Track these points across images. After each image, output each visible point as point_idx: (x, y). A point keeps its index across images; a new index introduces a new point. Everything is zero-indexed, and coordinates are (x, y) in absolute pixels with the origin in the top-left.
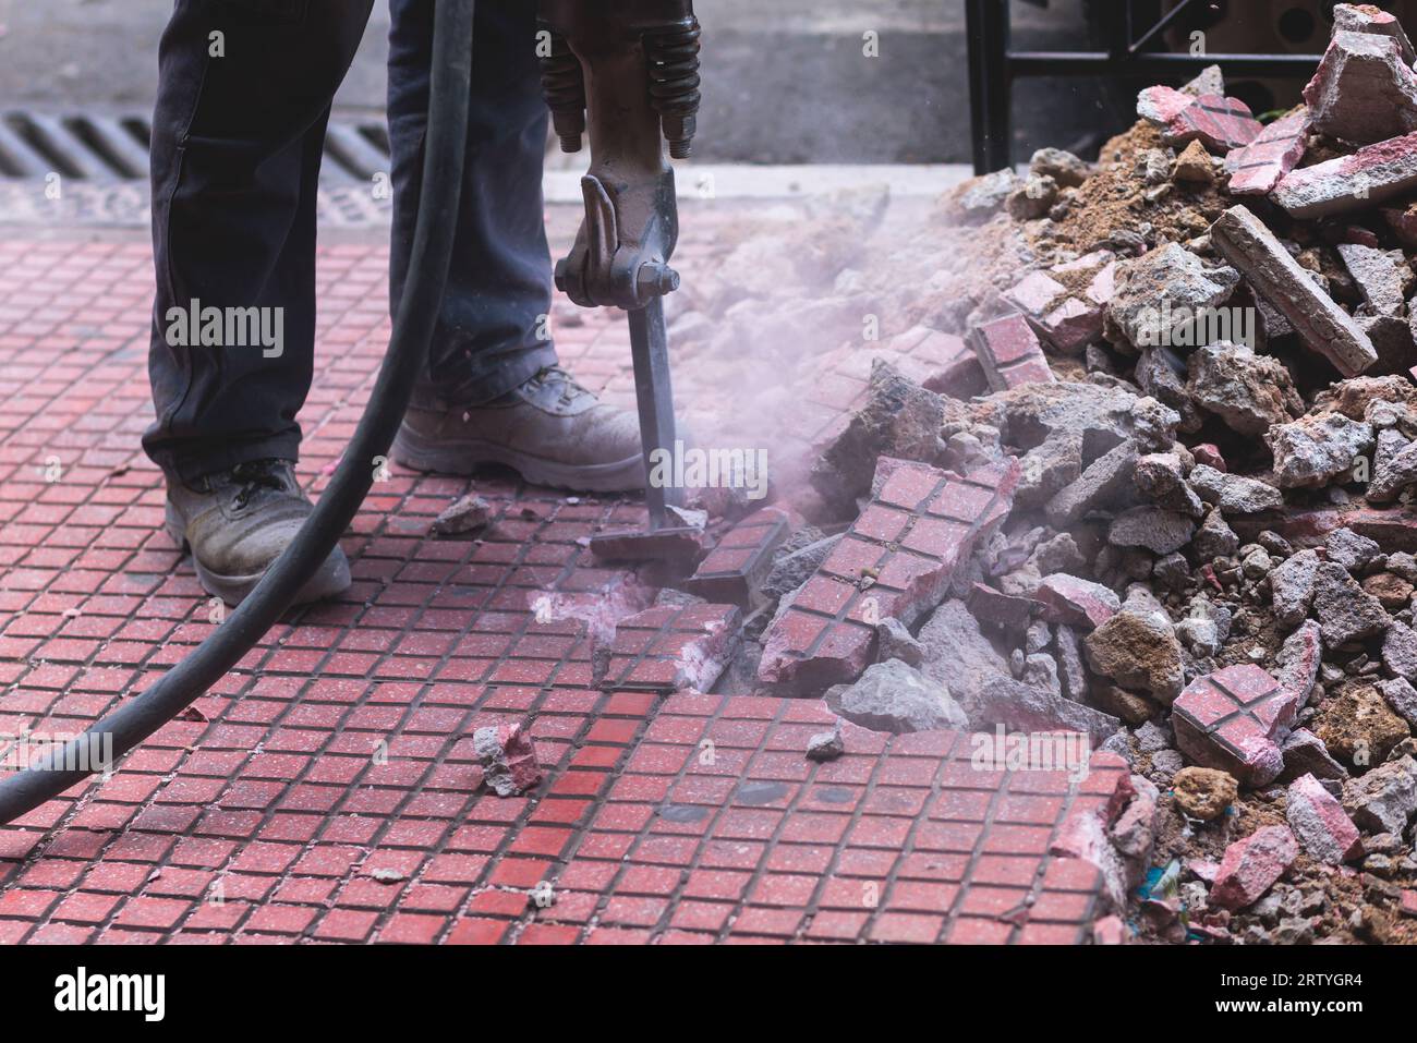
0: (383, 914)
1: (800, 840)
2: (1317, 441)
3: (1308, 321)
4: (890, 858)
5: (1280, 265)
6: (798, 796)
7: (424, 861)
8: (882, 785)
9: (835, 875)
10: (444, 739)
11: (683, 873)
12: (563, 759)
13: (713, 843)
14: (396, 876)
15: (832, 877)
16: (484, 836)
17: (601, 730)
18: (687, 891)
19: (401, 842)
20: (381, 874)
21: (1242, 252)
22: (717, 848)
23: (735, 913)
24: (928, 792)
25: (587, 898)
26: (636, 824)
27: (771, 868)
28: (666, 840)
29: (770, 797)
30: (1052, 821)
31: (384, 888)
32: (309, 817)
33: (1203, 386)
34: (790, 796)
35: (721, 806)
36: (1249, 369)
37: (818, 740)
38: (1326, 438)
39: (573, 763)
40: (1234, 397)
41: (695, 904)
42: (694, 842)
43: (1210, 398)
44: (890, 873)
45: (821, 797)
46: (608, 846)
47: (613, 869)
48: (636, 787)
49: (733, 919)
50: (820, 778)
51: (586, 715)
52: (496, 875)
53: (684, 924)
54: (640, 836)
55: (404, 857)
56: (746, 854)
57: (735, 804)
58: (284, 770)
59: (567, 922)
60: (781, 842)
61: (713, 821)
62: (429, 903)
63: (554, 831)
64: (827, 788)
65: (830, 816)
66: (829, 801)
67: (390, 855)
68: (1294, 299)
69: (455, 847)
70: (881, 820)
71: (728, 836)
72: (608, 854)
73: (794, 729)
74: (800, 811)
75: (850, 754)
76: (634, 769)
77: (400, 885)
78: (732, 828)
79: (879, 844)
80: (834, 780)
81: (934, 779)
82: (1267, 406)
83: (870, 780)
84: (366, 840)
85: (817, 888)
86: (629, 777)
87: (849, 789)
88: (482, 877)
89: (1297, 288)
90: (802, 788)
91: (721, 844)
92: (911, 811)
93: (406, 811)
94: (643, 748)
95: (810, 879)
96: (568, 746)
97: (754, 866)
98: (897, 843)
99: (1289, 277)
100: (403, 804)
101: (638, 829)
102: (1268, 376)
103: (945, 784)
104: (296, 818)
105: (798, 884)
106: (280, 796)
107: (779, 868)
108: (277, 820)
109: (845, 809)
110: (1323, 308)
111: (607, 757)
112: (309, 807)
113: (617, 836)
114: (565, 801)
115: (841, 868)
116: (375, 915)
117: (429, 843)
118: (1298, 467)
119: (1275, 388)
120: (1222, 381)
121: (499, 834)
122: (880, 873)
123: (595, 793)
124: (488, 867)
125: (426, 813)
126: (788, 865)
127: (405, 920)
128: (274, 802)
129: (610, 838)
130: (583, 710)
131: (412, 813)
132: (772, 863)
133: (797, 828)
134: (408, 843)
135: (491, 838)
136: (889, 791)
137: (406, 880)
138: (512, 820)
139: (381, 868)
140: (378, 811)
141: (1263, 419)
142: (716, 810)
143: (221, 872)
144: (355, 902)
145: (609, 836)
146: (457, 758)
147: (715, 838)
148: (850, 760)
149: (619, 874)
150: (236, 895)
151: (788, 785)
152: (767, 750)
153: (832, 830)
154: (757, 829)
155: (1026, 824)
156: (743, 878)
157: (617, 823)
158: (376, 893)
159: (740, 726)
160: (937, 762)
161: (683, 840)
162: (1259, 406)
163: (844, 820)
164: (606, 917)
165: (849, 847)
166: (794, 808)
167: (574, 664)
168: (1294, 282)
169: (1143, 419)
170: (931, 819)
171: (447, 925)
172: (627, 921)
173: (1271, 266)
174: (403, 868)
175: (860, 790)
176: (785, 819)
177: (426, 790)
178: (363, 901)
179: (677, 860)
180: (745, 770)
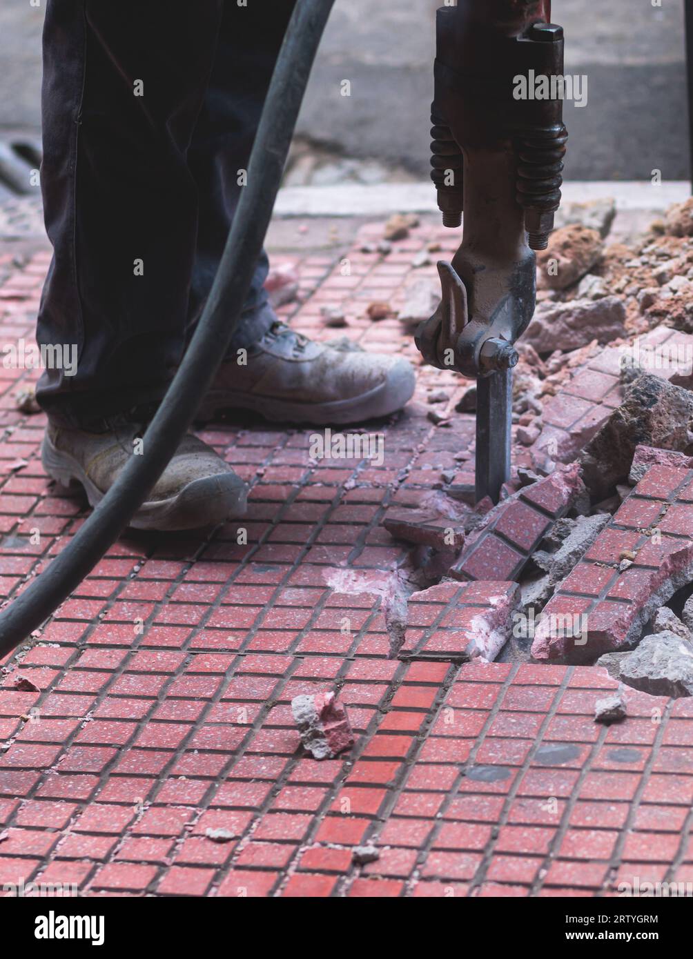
0: (221, 870)
1: (596, 798)
6: (590, 756)
9: (633, 830)
10: (260, 706)
11: (493, 830)
12: (371, 723)
13: (517, 801)
14: (228, 835)
15: (630, 831)
16: (305, 797)
17: (403, 696)
18: (498, 846)
19: (229, 803)
20: (216, 834)
22: (521, 806)
23: (544, 866)
25: (407, 853)
26: (445, 784)
27: (573, 824)
28: (475, 799)
31: (218, 846)
32: (141, 780)
34: (584, 756)
35: (521, 766)
37: (604, 704)
39: (381, 728)
41: (507, 859)
42: (499, 800)
45: (612, 757)
46: (421, 804)
47: (428, 826)
48: (442, 750)
49: (543, 873)
50: (610, 740)
51: (388, 683)
52: (321, 833)
53: (499, 877)
54: (450, 795)
55: (234, 816)
57: (534, 764)
58: (115, 736)
59: (390, 877)
60: (580, 800)
62: (261, 860)
63: (370, 791)
64: (617, 749)
65: (623, 775)
66: (620, 761)
67: (221, 815)
69: (280, 807)
71: (531, 794)
72: (422, 813)
73: (580, 694)
74: (595, 770)
76: (437, 733)
77: (232, 843)
78: (534, 787)
80: (622, 741)
84: (197, 801)
85: (618, 842)
86: (434, 740)
88: (307, 835)
90: (593, 749)
93: (231, 774)
95: (610, 834)
96: (374, 711)
97: (557, 822)
100: (228, 767)
101: (447, 789)
104: (129, 781)
105: (600, 839)
106: (113, 761)
107: (580, 824)
108: (112, 783)
111: (412, 721)
112: (141, 770)
113: (428, 795)
114: (376, 763)
116: (212, 872)
117: (255, 803)
121: (320, 794)
123: (404, 755)
124: (312, 825)
125: (250, 776)
126: (589, 821)
127: (240, 877)
128: (107, 766)
129: (422, 797)
130: (385, 678)
131: (237, 776)
132: (574, 820)
133: (593, 786)
134: (236, 804)
135: (313, 798)
139: (214, 827)
140: (205, 774)
143: (65, 832)
144: (192, 859)
145: (422, 795)
146: (273, 723)
149: (434, 831)
150: (81, 854)
151: (580, 746)
152: (558, 714)
153: (625, 787)
154: (556, 787)
156: (548, 834)
157: (426, 783)
158: (211, 853)
159: (531, 692)
161: (490, 798)
164: (426, 872)
166: (588, 768)
167: (372, 635)
171: (281, 879)
172: (447, 875)
174: (234, 827)
177: (247, 754)
178: (199, 858)
179: (486, 818)
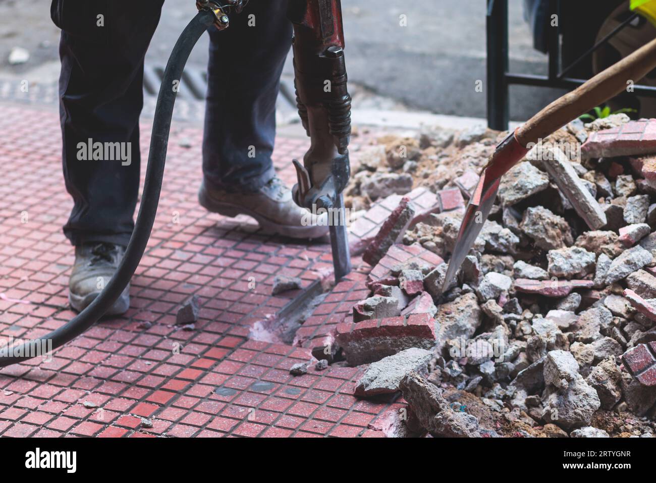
2: (566, 258)
3: (578, 203)
4: (300, 421)
5: (569, 177)
7: (109, 400)
8: (316, 389)
21: (554, 168)
24: (332, 394)
29: (265, 388)
30: (377, 413)
33: (527, 225)
36: (547, 220)
38: (570, 257)
40: (538, 232)
43: (528, 230)
44: (297, 428)
56: (242, 413)
61: (237, 397)
68: (573, 192)
70: (306, 404)
75: (309, 374)
79: (299, 414)
81: (338, 388)
82: (553, 238)
83: (311, 386)
87: (300, 389)
89: (575, 188)
91: (234, 407)
92: (321, 402)
94: (225, 362)
98: (307, 415)
99: (571, 182)
102: (557, 225)
103: (341, 391)
109: (294, 398)
110: (585, 198)
115: (278, 423)
118: (556, 270)
119: (558, 231)
120: (534, 224)
122: (293, 426)
136: (316, 391)
137: (96, 408)
138: (154, 386)
141: (550, 244)
142: (240, 392)
147: (234, 404)
148: (307, 376)
155: (366, 413)
160: (343, 381)
162: (549, 237)
163: (290, 402)
165: (287, 414)
168: (574, 185)
169: (503, 238)
170: (327, 406)
173: (565, 177)
175: (304, 390)
176: (267, 399)
180: (262, 376)
